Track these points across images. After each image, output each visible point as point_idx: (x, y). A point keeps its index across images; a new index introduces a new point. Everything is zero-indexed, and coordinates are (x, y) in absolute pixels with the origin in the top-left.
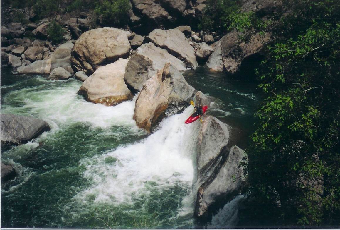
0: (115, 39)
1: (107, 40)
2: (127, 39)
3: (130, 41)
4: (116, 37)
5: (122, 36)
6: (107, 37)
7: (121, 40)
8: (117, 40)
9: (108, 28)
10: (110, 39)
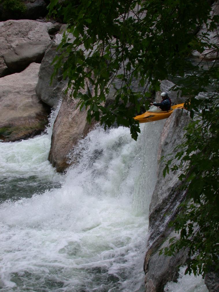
0: (25, 34)
1: (10, 38)
2: (47, 34)
3: (51, 36)
4: (27, 32)
5: (36, 29)
6: (10, 33)
7: (37, 36)
8: (29, 36)
9: (12, 21)
10: (16, 36)
